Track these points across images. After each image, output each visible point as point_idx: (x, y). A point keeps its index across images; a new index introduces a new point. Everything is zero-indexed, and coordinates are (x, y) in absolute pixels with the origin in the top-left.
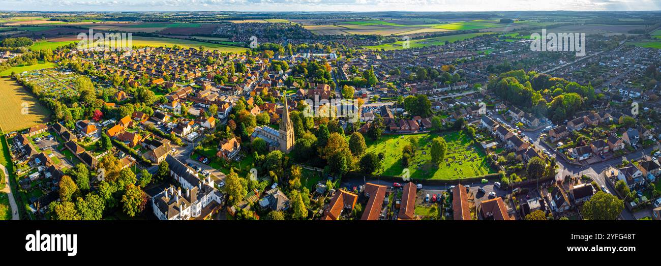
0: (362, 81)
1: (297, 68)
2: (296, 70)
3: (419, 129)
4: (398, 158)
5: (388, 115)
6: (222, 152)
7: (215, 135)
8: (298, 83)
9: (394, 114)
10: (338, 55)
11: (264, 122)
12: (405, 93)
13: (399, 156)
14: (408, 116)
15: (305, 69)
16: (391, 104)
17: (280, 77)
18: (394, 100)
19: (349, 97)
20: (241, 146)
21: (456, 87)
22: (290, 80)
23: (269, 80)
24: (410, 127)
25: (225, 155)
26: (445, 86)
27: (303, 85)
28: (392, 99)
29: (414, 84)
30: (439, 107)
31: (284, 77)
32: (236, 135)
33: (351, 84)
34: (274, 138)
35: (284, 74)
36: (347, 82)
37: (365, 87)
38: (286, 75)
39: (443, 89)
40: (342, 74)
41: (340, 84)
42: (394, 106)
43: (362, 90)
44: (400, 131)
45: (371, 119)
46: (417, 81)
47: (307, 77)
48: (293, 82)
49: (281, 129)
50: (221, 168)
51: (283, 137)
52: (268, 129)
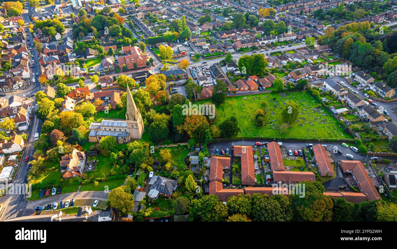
0: (173, 35)
2: (80, 30)
3: (259, 89)
5: (222, 76)
6: (71, 172)
8: (94, 49)
9: (227, 74)
11: (91, 114)
12: (229, 47)
13: (250, 118)
14: (242, 76)
15: (92, 27)
16: (218, 61)
17: (63, 45)
18: (219, 56)
19: (167, 57)
20: (85, 153)
21: (283, 38)
22: (81, 47)
23: (52, 54)
24: (250, 88)
25: (76, 172)
26: (272, 38)
27: (104, 51)
28: (216, 55)
29: (233, 34)
30: (271, 64)
31: (68, 44)
32: (72, 144)
33: (162, 40)
34: (120, 130)
35: (65, 40)
36: (157, 39)
37: (178, 41)
38: (69, 39)
39: (269, 41)
40: (142, 27)
41: (148, 42)
42: (224, 63)
43: (179, 47)
44: (240, 92)
45: (206, 82)
46: (235, 30)
47: (99, 37)
48: (87, 48)
49: (128, 119)
50: (80, 187)
51: (133, 126)
52: (108, 123)
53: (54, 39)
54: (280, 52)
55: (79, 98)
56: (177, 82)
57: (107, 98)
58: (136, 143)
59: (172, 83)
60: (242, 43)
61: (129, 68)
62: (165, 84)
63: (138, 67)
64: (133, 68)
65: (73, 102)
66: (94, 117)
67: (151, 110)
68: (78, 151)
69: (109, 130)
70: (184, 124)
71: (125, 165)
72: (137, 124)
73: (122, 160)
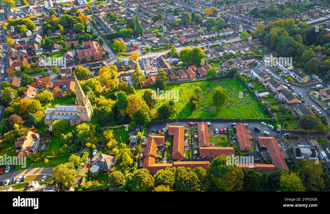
0: (128, 31)
1: (49, 25)
2: (48, 27)
3: (197, 77)
4: (185, 103)
5: (166, 66)
6: (24, 151)
8: (59, 44)
9: (171, 65)
11: (48, 100)
13: (186, 101)
14: (183, 65)
15: (59, 25)
16: (165, 53)
17: (32, 41)
18: (166, 49)
19: (121, 51)
20: (40, 135)
21: (222, 33)
22: (47, 42)
23: (22, 49)
24: (189, 76)
25: (30, 151)
26: (212, 33)
27: (67, 46)
28: (163, 48)
29: (181, 30)
30: (210, 55)
31: (37, 40)
32: (28, 127)
33: (118, 36)
34: (72, 114)
35: (35, 36)
36: (114, 34)
37: (133, 37)
38: (38, 36)
39: (210, 35)
40: (103, 24)
41: (106, 37)
42: (169, 55)
43: (132, 42)
44: (180, 80)
45: (152, 72)
46: (182, 27)
47: (65, 34)
48: (53, 44)
49: (77, 105)
50: (32, 165)
51: (82, 111)
52: (61, 108)
53: (25, 36)
54: (218, 45)
55: (41, 87)
56: (128, 72)
57: (65, 86)
58: (84, 126)
59: (122, 72)
60: (186, 38)
61: (87, 60)
62: (117, 74)
63: (95, 59)
64: (91, 60)
65: (34, 90)
66: (51, 104)
67: (101, 96)
68: (33, 133)
69: (62, 114)
70: (126, 108)
71: (73, 145)
72: (85, 109)
73: (70, 141)
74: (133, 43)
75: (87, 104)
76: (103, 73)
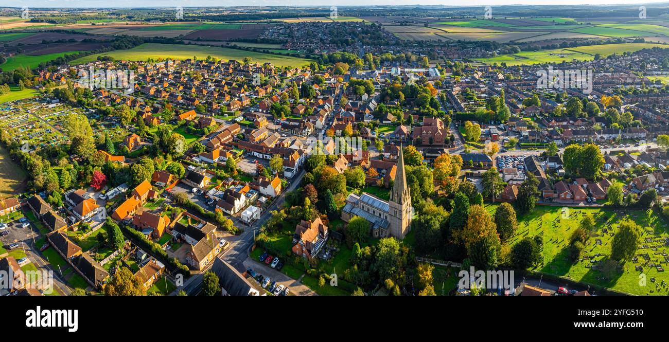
0: (488, 114)
1: (389, 91)
2: (387, 94)
3: (586, 200)
4: (561, 247)
5: (538, 173)
6: (301, 246)
7: (286, 212)
8: (394, 115)
9: (546, 172)
10: (441, 71)
11: (358, 184)
12: (555, 137)
13: (563, 243)
14: (566, 177)
15: (401, 93)
16: (538, 153)
17: (366, 105)
18: (541, 147)
19: (473, 139)
20: (329, 231)
21: (629, 134)
22: (381, 110)
23: (352, 111)
24: (574, 196)
25: (308, 250)
26: (614, 132)
27: (402, 119)
28: (537, 145)
29: (565, 123)
30: (610, 165)
31: (371, 105)
32: (320, 212)
33: (472, 118)
34: (380, 215)
35: (371, 101)
36: (467, 115)
37: (493, 123)
38: (373, 101)
39: (611, 135)
40: (454, 101)
41: (455, 118)
42: (544, 157)
43: (490, 128)
44: (559, 201)
45: (515, 178)
46: (568, 118)
47: (405, 105)
48: (387, 113)
49: (392, 200)
50: (303, 276)
51: (396, 213)
52: (369, 199)
53: (360, 99)
54: (623, 152)
55: (355, 163)
56: (477, 172)
57: (384, 171)
58: (392, 241)
59: (469, 171)
60: (574, 134)
61: (424, 143)
62: (460, 173)
63: (433, 144)
64: (428, 144)
65: (345, 164)
66: (360, 191)
67: (429, 199)
68: (322, 223)
69: (367, 210)
70: (463, 230)
71: (366, 272)
72: (401, 211)
73: (365, 262)
74: (491, 130)
75: (406, 203)
76: (441, 163)
